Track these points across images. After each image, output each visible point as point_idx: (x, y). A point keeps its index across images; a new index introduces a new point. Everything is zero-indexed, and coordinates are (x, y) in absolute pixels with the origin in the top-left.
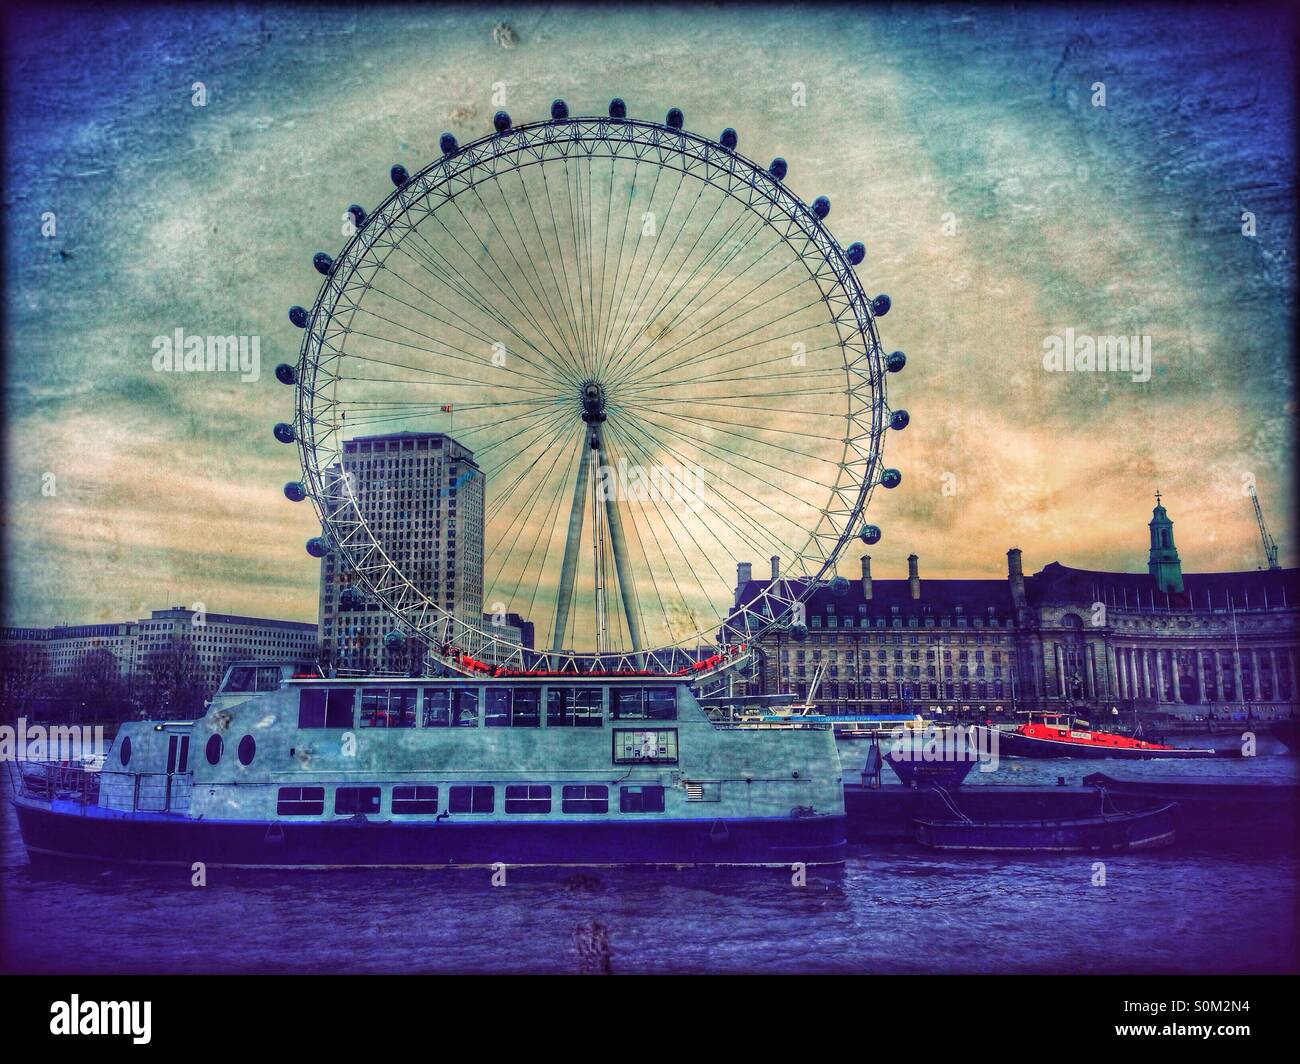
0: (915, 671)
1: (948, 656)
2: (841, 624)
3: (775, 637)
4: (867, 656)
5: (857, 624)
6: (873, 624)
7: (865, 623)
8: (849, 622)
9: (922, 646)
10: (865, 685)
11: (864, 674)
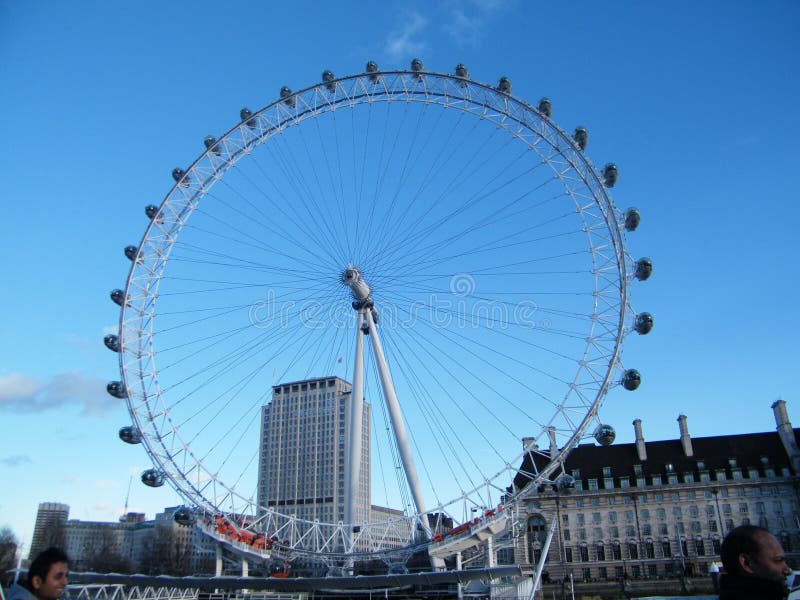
0: (696, 527)
1: (728, 510)
2: (617, 484)
3: (554, 502)
4: (647, 515)
5: (633, 483)
6: (649, 482)
7: (641, 482)
8: (625, 483)
9: (701, 500)
10: (647, 544)
11: (645, 534)
